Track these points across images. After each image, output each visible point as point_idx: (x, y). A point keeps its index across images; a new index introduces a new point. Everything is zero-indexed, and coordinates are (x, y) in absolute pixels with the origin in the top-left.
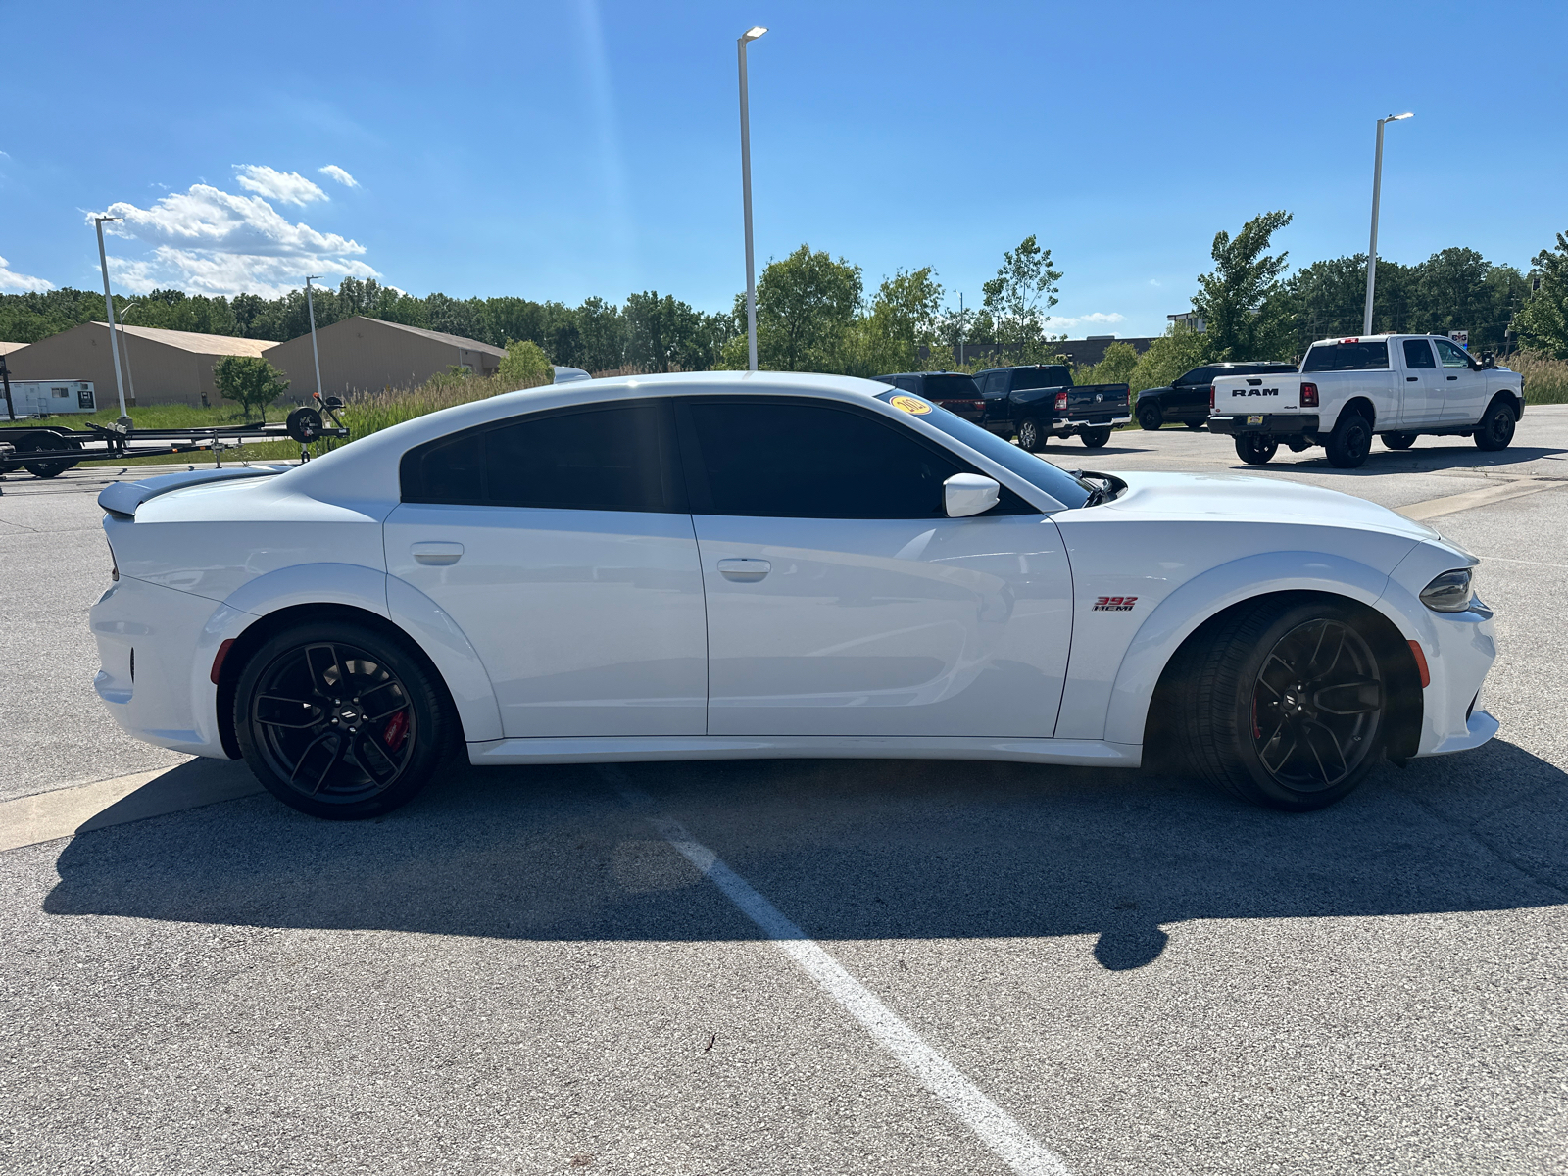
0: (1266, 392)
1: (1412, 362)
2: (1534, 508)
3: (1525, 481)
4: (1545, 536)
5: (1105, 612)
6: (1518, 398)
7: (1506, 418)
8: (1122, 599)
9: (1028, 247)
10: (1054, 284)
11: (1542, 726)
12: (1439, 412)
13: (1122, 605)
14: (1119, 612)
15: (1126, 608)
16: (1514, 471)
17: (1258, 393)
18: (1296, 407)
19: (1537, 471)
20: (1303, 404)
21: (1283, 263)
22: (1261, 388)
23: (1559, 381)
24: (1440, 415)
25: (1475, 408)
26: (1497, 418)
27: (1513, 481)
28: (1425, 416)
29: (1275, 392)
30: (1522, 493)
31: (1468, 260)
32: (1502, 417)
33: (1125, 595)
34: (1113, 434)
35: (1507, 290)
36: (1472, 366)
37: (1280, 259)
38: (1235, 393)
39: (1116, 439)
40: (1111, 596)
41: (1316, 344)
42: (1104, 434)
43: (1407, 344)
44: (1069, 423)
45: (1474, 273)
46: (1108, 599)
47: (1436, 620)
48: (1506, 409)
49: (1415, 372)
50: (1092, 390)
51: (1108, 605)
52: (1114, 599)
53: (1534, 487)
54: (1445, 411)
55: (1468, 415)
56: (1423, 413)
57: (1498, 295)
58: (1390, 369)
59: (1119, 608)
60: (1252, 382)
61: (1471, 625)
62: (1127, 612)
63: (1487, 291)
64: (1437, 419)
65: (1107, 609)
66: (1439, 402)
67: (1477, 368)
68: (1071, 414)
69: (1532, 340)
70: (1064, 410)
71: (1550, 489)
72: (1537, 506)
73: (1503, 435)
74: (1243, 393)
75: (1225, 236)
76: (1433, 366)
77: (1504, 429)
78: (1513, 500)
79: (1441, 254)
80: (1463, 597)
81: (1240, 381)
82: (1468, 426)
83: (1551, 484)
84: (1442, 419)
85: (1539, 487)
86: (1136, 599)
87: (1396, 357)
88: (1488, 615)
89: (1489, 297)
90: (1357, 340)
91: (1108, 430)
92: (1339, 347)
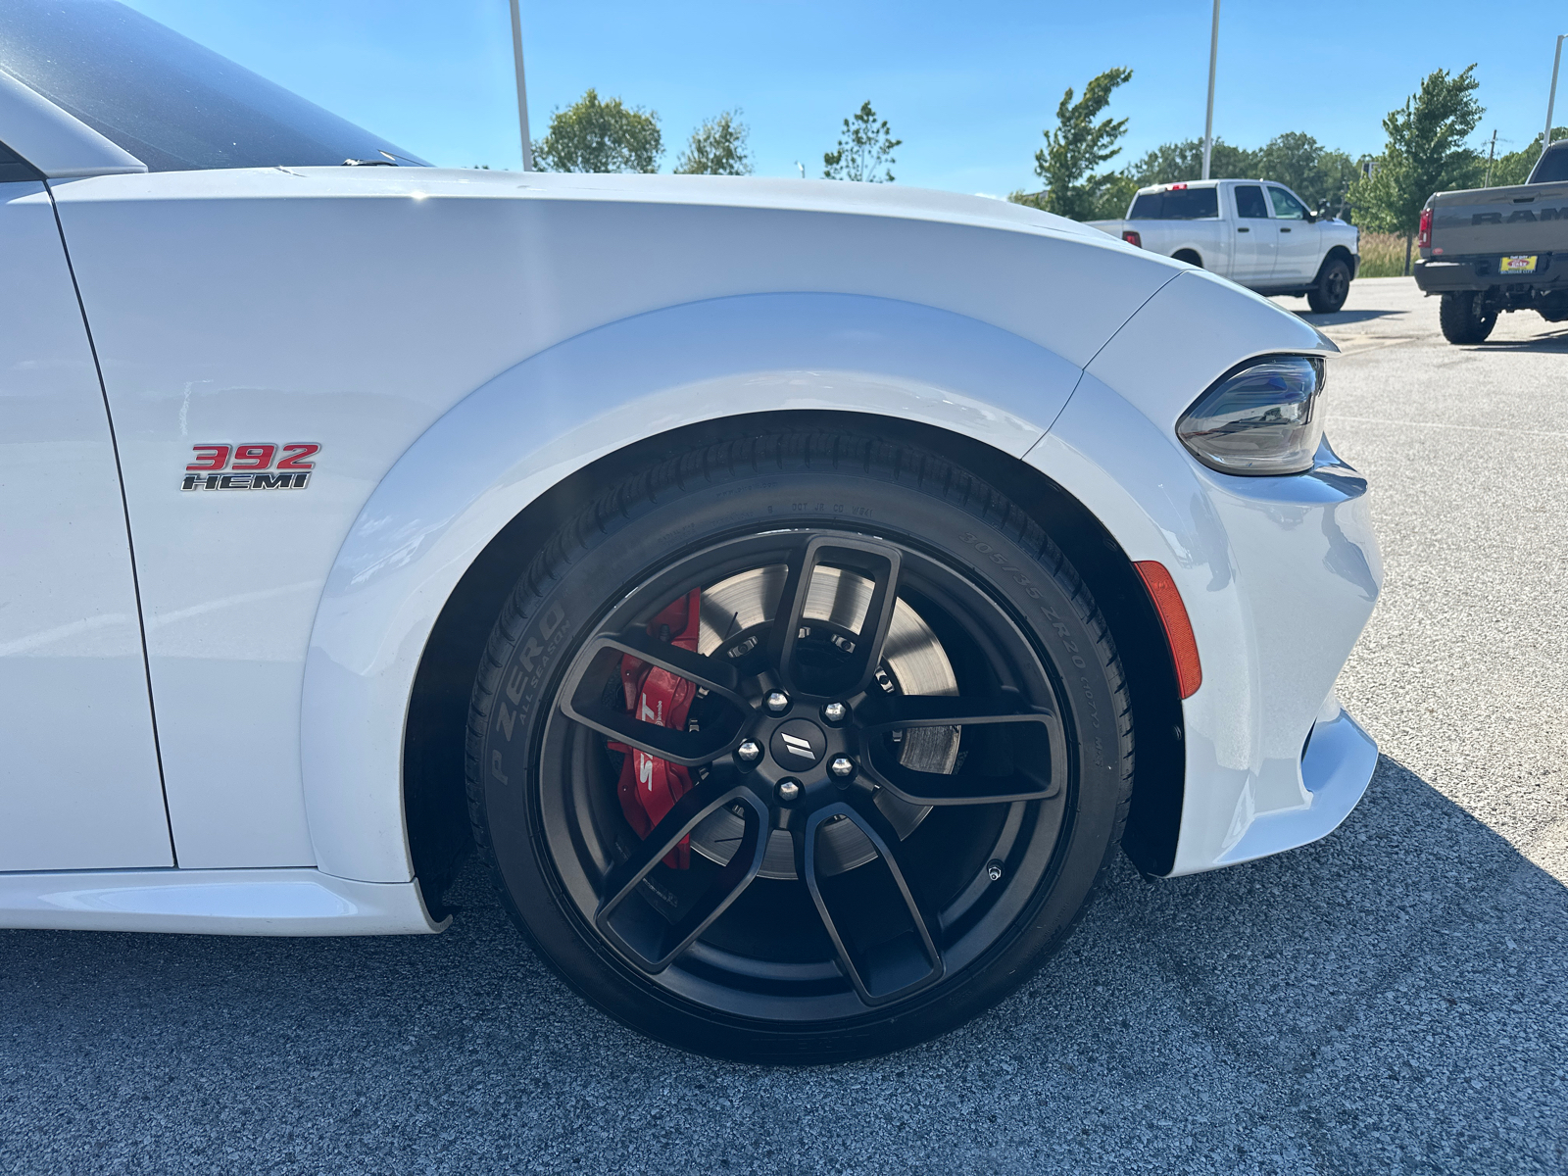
1: (1244, 211)
2: (1375, 364)
3: (1361, 339)
4: (1390, 392)
5: (220, 494)
6: (1353, 255)
7: (1340, 277)
8: (268, 451)
9: (867, 112)
10: (894, 152)
11: (1432, 703)
12: (1270, 268)
13: (273, 470)
14: (264, 494)
15: (284, 480)
16: (1349, 331)
19: (1373, 330)
21: (1122, 129)
23: (1388, 257)
24: (1273, 272)
25: (1309, 267)
26: (1331, 277)
27: (1348, 340)
28: (1255, 273)
30: (1359, 351)
31: (1304, 145)
32: (1336, 275)
33: (280, 440)
35: (1339, 175)
36: (1307, 217)
37: (1120, 124)
40: (234, 441)
41: (1142, 191)
43: (1239, 190)
45: (1309, 158)
46: (223, 451)
47: (1225, 499)
48: (1341, 265)
49: (1246, 222)
51: (228, 470)
52: (243, 451)
53: (1372, 345)
54: (1278, 268)
55: (1300, 272)
56: (1252, 269)
57: (1330, 180)
58: (1221, 217)
59: (262, 481)
61: (1316, 513)
62: (290, 493)
63: (1320, 176)
64: (1268, 276)
65: (226, 482)
66: (1271, 259)
67: (1312, 220)
69: (1364, 211)
71: (1389, 346)
72: (1377, 361)
73: (1337, 296)
76: (1264, 214)
77: (1338, 290)
78: (1350, 357)
79: (1279, 139)
80: (1297, 437)
82: (1300, 285)
83: (1388, 342)
84: (1275, 276)
85: (1377, 344)
86: (312, 449)
87: (1227, 204)
88: (1355, 486)
89: (1322, 183)
90: (1186, 186)
92: (1167, 194)
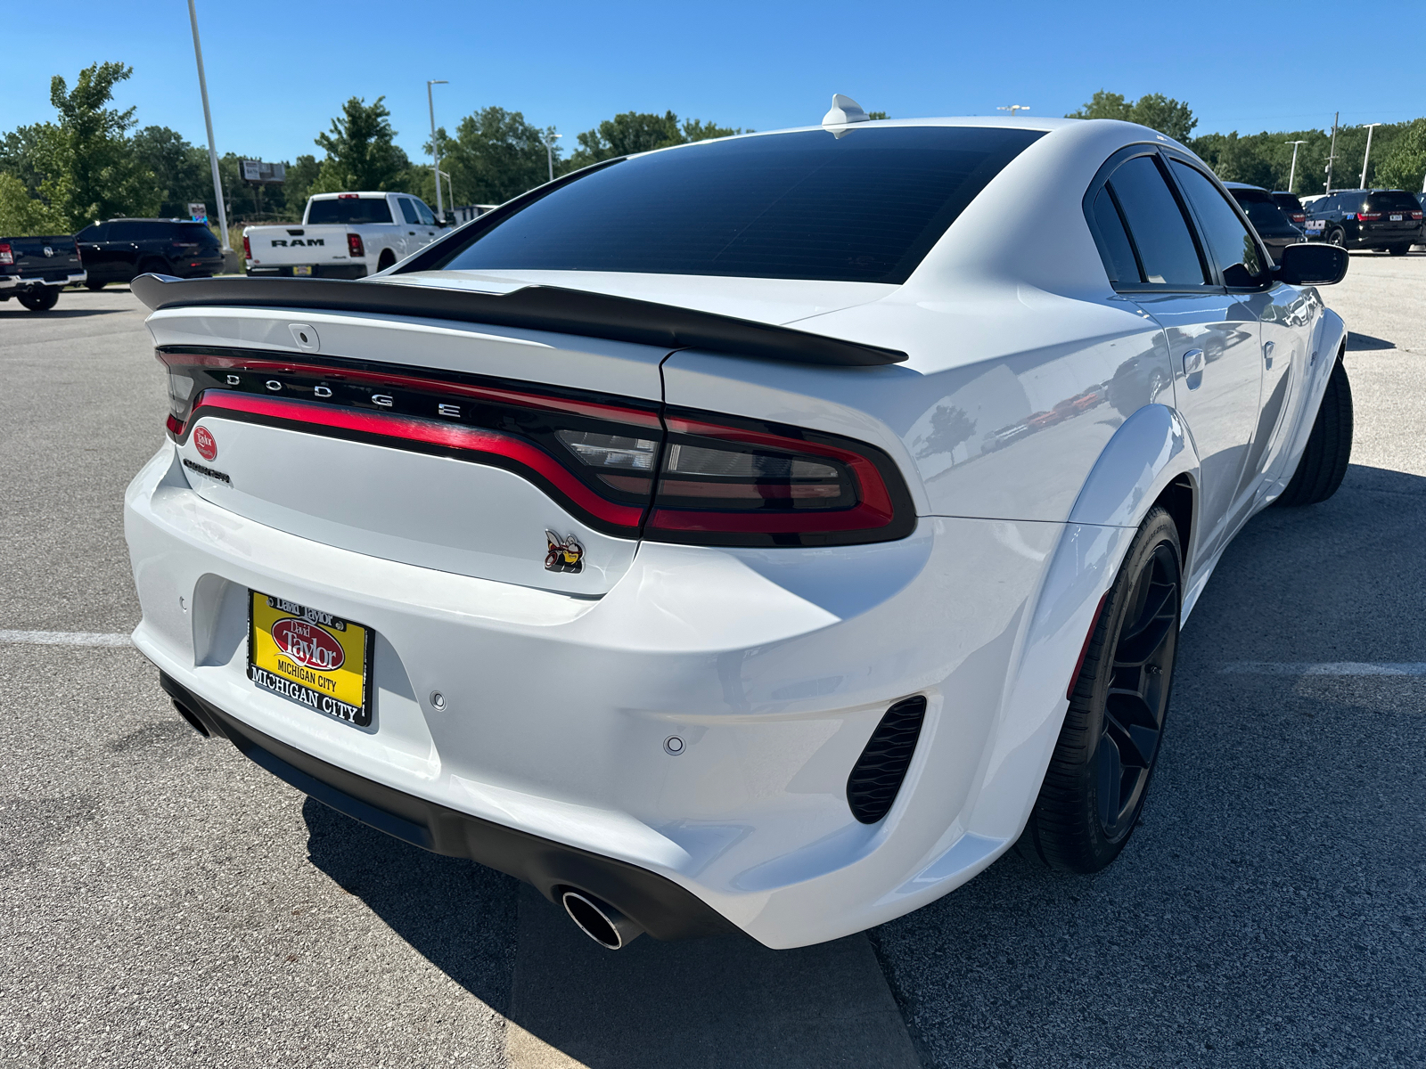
0: (310, 242)
17: (301, 243)
18: (345, 257)
20: (353, 254)
21: (133, 119)
22: (304, 239)
29: (321, 242)
31: (171, 139)
34: (61, 296)
36: (438, 224)
38: (274, 244)
39: (64, 301)
42: (50, 295)
44: (21, 281)
45: (179, 152)
50: (38, 242)
58: (395, 223)
60: (292, 233)
63: (193, 169)
67: (442, 226)
68: (20, 270)
70: (10, 265)
74: (284, 243)
75: (61, 81)
76: (418, 222)
79: (145, 130)
81: (280, 231)
89: (195, 176)
91: (59, 289)
